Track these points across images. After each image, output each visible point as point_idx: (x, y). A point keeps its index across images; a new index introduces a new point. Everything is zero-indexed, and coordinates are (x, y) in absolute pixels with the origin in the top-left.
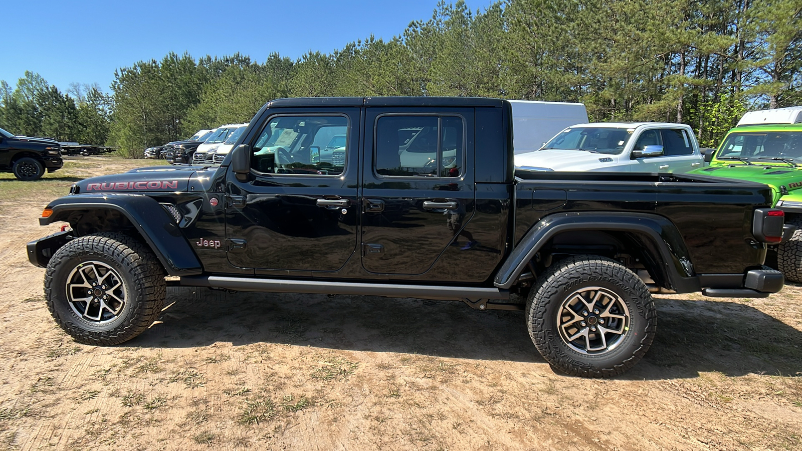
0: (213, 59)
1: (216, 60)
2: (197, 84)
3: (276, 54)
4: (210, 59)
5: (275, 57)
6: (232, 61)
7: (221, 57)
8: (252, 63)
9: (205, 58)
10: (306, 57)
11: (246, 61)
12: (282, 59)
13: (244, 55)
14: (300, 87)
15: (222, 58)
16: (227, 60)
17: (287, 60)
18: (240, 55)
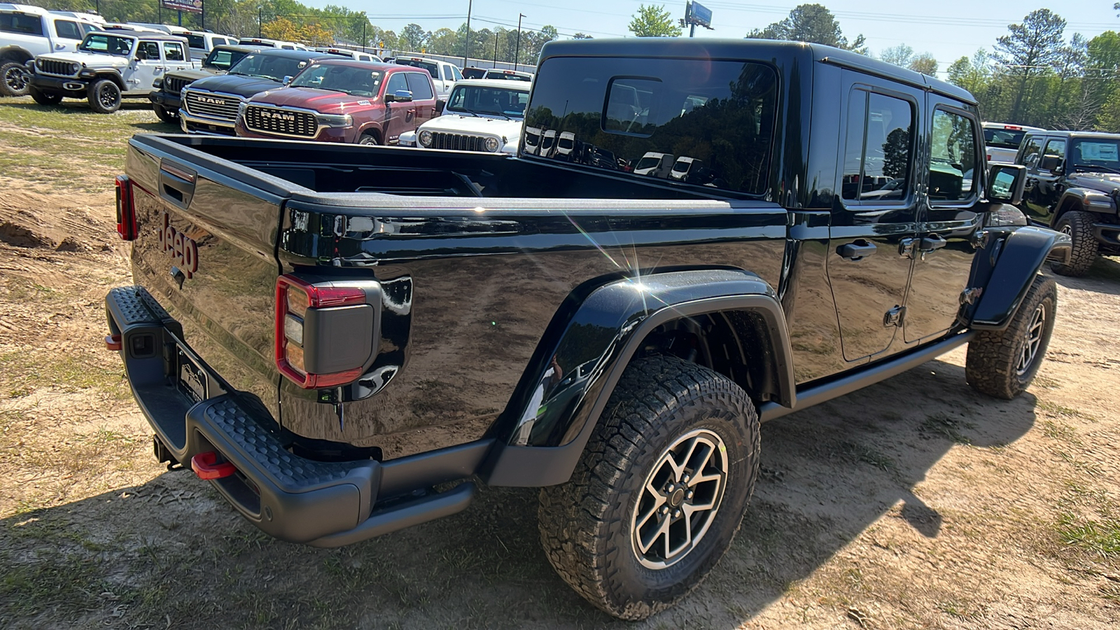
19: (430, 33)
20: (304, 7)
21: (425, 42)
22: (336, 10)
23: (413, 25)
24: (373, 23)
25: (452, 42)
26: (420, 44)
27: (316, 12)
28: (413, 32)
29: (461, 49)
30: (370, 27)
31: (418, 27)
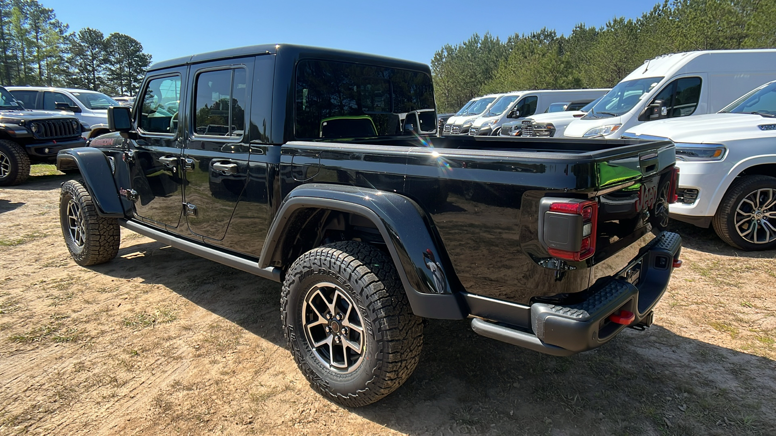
0: (521, 37)
1: (523, 36)
2: (494, 62)
3: (581, 25)
4: (518, 37)
5: (581, 28)
6: (539, 36)
7: (528, 34)
8: (558, 36)
9: (513, 36)
10: (610, 24)
11: (550, 35)
12: (588, 29)
13: (549, 29)
14: (599, 56)
15: (530, 35)
16: (534, 36)
17: (593, 30)
18: (546, 30)
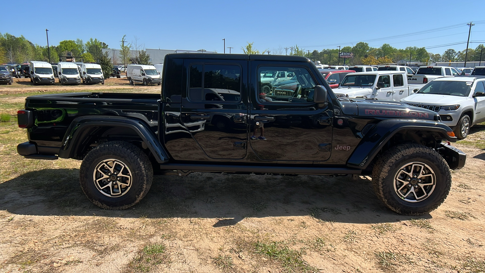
19: (460, 52)
20: (397, 50)
21: (456, 57)
22: (411, 48)
23: (450, 50)
24: (428, 51)
25: (472, 55)
26: (454, 58)
27: (401, 51)
28: (450, 53)
29: (477, 57)
30: (427, 53)
31: (453, 50)
